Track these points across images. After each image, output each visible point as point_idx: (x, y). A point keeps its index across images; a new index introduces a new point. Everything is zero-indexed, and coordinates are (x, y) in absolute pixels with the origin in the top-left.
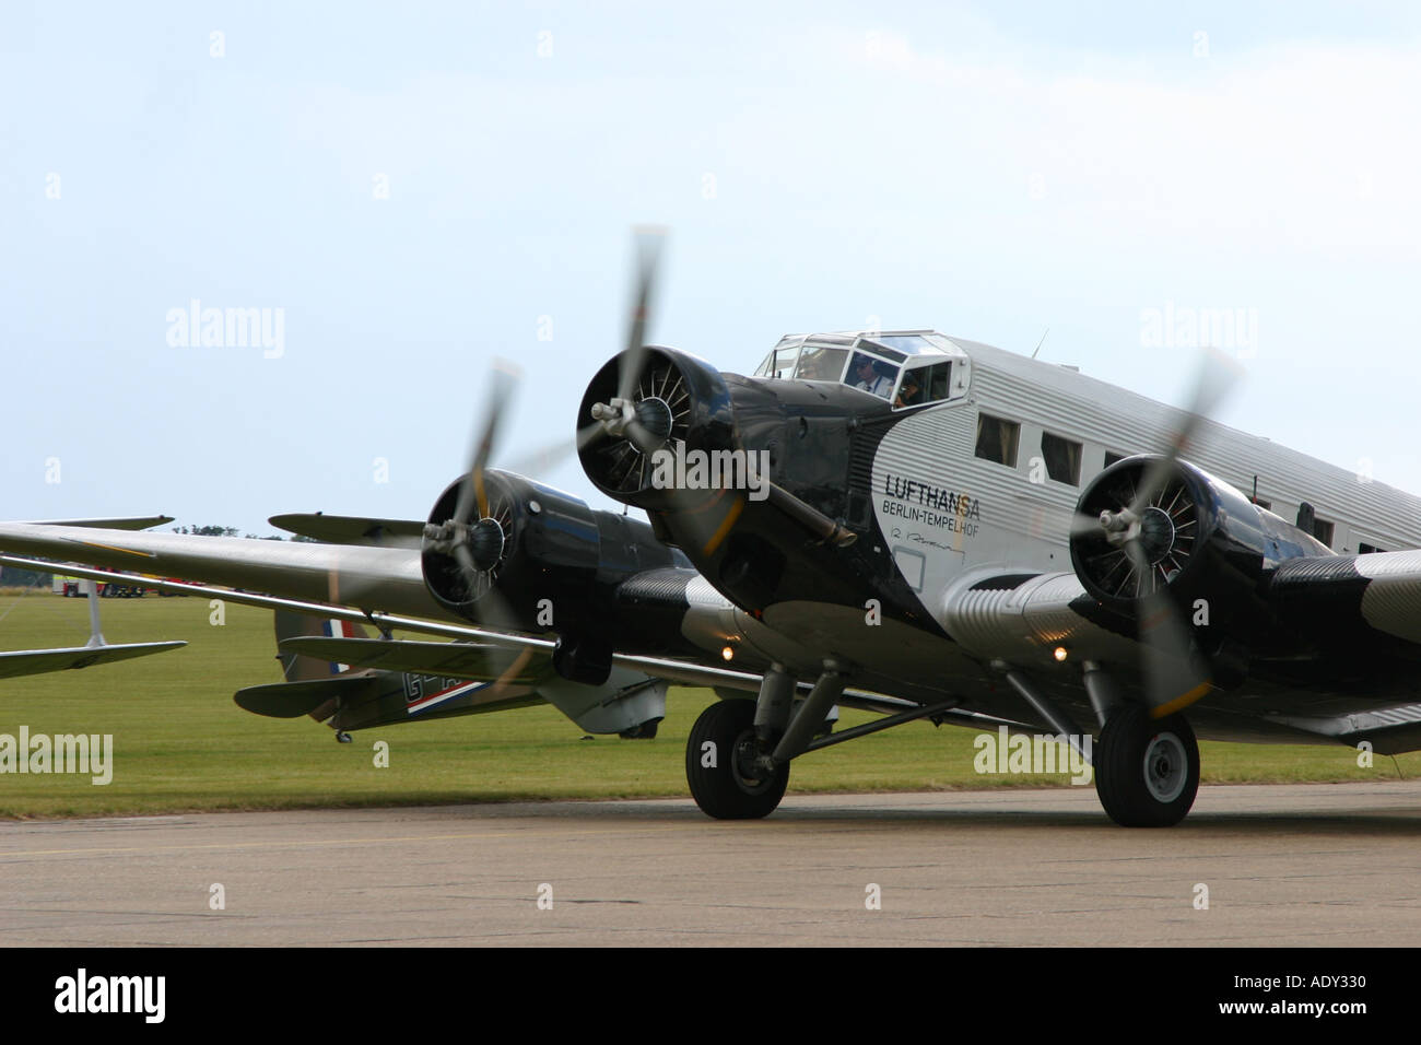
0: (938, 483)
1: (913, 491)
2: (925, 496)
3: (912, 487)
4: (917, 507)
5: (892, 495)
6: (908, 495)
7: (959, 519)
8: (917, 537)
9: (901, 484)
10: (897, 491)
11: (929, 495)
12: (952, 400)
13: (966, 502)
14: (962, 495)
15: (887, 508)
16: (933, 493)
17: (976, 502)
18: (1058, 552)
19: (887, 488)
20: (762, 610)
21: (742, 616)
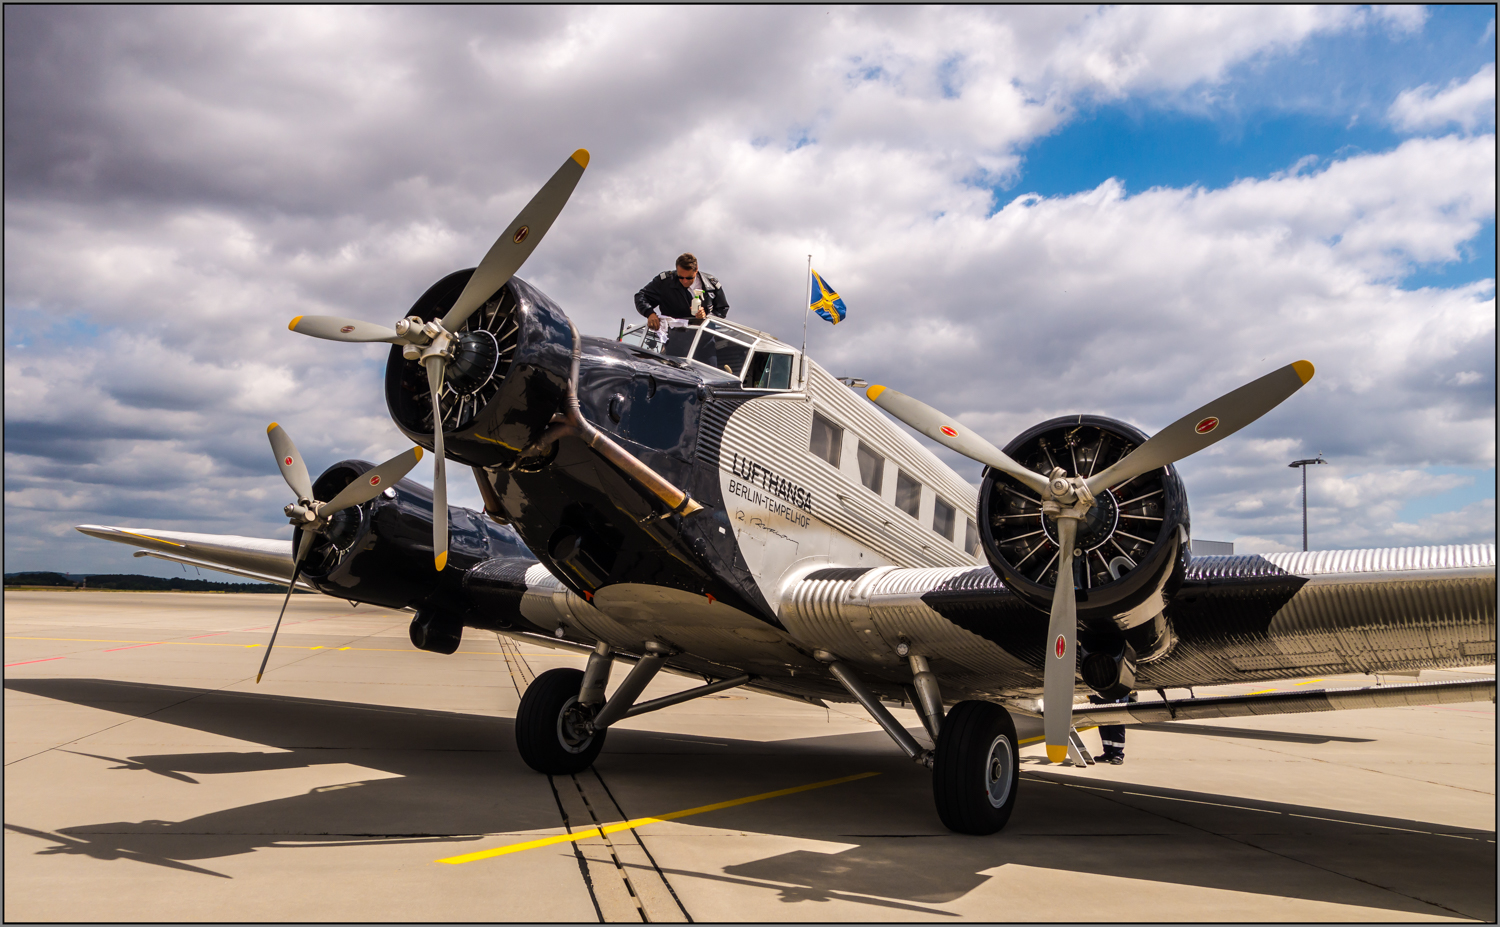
0: (779, 471)
1: (757, 475)
2: (767, 482)
3: (757, 470)
4: (760, 492)
5: (739, 475)
6: (753, 478)
7: (795, 510)
8: (759, 522)
9: (747, 465)
10: (743, 471)
11: (771, 482)
12: (793, 392)
13: (801, 494)
14: (799, 487)
15: (733, 488)
16: (774, 479)
17: (809, 495)
18: (866, 552)
19: (734, 468)
20: (593, 592)
21: (574, 599)
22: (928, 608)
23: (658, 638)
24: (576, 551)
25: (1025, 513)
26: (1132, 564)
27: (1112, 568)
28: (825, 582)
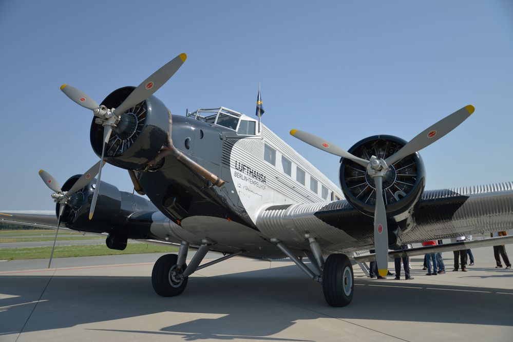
0: (253, 168)
1: (245, 169)
3: (245, 167)
4: (246, 176)
6: (243, 170)
7: (260, 183)
8: (247, 188)
9: (241, 165)
10: (239, 168)
11: (250, 172)
12: (256, 136)
13: (262, 176)
14: (261, 174)
15: (236, 174)
17: (265, 177)
18: (287, 199)
19: (236, 166)
20: (181, 220)
21: (173, 224)
22: (317, 218)
23: (207, 238)
24: (174, 204)
25: (358, 176)
26: (404, 194)
27: (396, 196)
28: (274, 211)
